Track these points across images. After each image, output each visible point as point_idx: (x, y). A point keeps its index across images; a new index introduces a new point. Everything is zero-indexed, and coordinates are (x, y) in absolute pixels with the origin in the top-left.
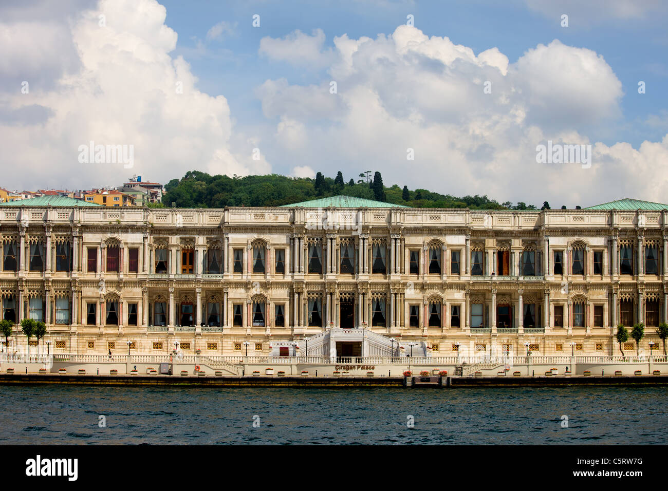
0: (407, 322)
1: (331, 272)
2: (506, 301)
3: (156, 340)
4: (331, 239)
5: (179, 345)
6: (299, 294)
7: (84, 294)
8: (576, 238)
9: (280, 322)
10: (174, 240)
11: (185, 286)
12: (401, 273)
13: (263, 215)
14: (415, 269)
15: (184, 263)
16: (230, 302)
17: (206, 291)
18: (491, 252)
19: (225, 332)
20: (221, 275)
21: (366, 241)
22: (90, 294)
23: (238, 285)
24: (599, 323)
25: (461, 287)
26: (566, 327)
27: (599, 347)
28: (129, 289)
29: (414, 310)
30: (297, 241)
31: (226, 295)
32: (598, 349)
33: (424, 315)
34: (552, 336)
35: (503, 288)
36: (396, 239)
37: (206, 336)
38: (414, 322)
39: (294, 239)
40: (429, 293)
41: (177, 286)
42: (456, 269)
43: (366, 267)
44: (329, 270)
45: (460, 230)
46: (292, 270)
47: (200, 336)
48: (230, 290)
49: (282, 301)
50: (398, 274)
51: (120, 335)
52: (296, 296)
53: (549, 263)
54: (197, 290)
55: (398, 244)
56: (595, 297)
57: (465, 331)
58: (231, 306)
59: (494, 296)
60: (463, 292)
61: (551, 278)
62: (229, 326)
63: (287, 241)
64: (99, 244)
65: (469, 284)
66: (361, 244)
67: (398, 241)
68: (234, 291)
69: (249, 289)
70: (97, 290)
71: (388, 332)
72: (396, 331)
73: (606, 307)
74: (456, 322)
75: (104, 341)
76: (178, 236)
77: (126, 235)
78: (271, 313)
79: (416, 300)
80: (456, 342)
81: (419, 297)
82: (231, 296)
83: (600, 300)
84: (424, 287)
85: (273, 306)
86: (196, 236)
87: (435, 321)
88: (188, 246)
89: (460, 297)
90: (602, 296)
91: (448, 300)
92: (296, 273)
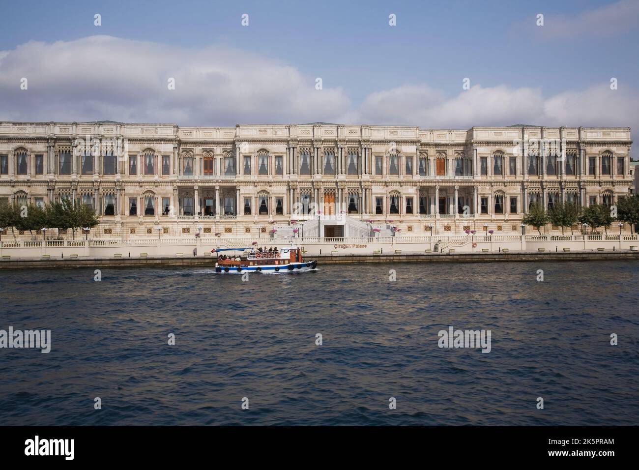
0: (374, 210)
1: (318, 173)
2: (444, 195)
3: (185, 227)
4: (318, 148)
5: (203, 230)
6: (294, 189)
7: (127, 192)
8: (497, 148)
9: (279, 210)
10: (198, 150)
11: (207, 184)
12: (369, 174)
13: (265, 131)
14: (379, 171)
15: (206, 168)
16: (242, 196)
17: (221, 187)
18: (432, 159)
19: (238, 219)
20: (234, 176)
22: (131, 192)
23: (247, 183)
24: (514, 210)
25: (414, 184)
26: (490, 214)
27: (514, 228)
28: (163, 187)
29: (379, 201)
30: (292, 149)
31: (238, 191)
32: (513, 230)
33: (386, 205)
34: (480, 220)
35: (444, 184)
36: (365, 149)
37: (223, 222)
38: (379, 211)
39: (289, 149)
40: (391, 188)
41: (200, 184)
42: (409, 171)
43: (343, 170)
44: (316, 172)
45: (413, 142)
46: (288, 172)
47: (218, 223)
48: (241, 188)
49: (280, 196)
50: (367, 174)
51: (156, 223)
52: (292, 191)
53: (477, 166)
54: (216, 188)
55: (367, 153)
56: (511, 191)
57: (416, 216)
58: (242, 200)
59: (437, 191)
60: (415, 188)
61: (479, 177)
62: (241, 215)
63: (284, 150)
64: (139, 152)
65: (419, 182)
66: (340, 152)
67: (367, 150)
68: (245, 188)
69: (256, 186)
70: (138, 188)
71: (360, 218)
72: (366, 217)
73: (519, 199)
74: (409, 210)
75: (143, 228)
76: (201, 148)
77: (159, 145)
78: (273, 205)
79: (380, 194)
80: (410, 225)
81: (383, 191)
82: (242, 191)
83: (515, 193)
84: (386, 184)
85: (274, 199)
86: (215, 148)
87: (394, 210)
88: (208, 155)
89: (411, 191)
90: (516, 190)
91: (404, 194)
92: (292, 174)
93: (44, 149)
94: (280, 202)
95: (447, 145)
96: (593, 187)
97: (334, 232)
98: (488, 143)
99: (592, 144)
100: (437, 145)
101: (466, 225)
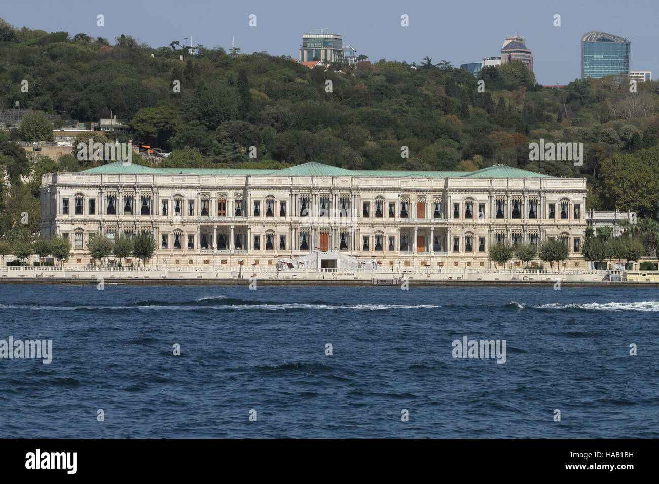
0: (362, 247)
1: (315, 216)
2: (422, 234)
3: (206, 259)
4: (315, 195)
5: (220, 261)
6: (295, 229)
7: (160, 230)
8: (468, 195)
9: (283, 246)
10: (214, 194)
11: (224, 224)
12: (358, 216)
13: (272, 180)
14: (366, 214)
15: (220, 209)
16: (252, 234)
17: (235, 226)
18: (413, 203)
19: (249, 253)
20: (246, 217)
21: (337, 197)
22: (164, 230)
23: (257, 223)
24: (482, 248)
25: (395, 225)
26: (461, 252)
27: (482, 264)
28: (189, 226)
29: (366, 239)
30: (294, 196)
31: (249, 230)
32: (481, 265)
33: (372, 243)
34: (452, 257)
35: (421, 226)
36: (355, 196)
37: (236, 255)
38: (366, 247)
39: (292, 195)
40: (376, 229)
41: (219, 224)
42: (392, 214)
43: (337, 213)
45: (395, 190)
46: (290, 215)
47: (233, 256)
48: (252, 227)
49: (284, 234)
51: (184, 256)
52: (294, 230)
53: (450, 210)
54: (231, 227)
55: (356, 199)
56: (480, 233)
57: (397, 253)
58: (253, 237)
59: (416, 232)
60: (397, 229)
61: (452, 220)
62: (251, 249)
63: (287, 196)
64: (170, 197)
65: (400, 224)
66: (334, 199)
67: (356, 197)
68: (255, 227)
69: (264, 226)
70: (169, 227)
71: (350, 254)
72: (355, 253)
73: (486, 239)
74: (392, 247)
75: (173, 259)
76: (216, 192)
77: (186, 192)
78: (277, 242)
79: (368, 233)
80: (392, 260)
81: (369, 232)
82: (253, 230)
83: (483, 235)
84: (372, 225)
85: (278, 237)
86: (228, 192)
87: (379, 247)
88: (222, 199)
89: (394, 232)
90: (484, 232)
91: (387, 234)
92: (294, 217)
93: (97, 195)
94: (283, 239)
95: (426, 191)
96: (551, 230)
97: (328, 264)
98: (460, 191)
99: (551, 192)
100: (418, 191)
101: (440, 261)
